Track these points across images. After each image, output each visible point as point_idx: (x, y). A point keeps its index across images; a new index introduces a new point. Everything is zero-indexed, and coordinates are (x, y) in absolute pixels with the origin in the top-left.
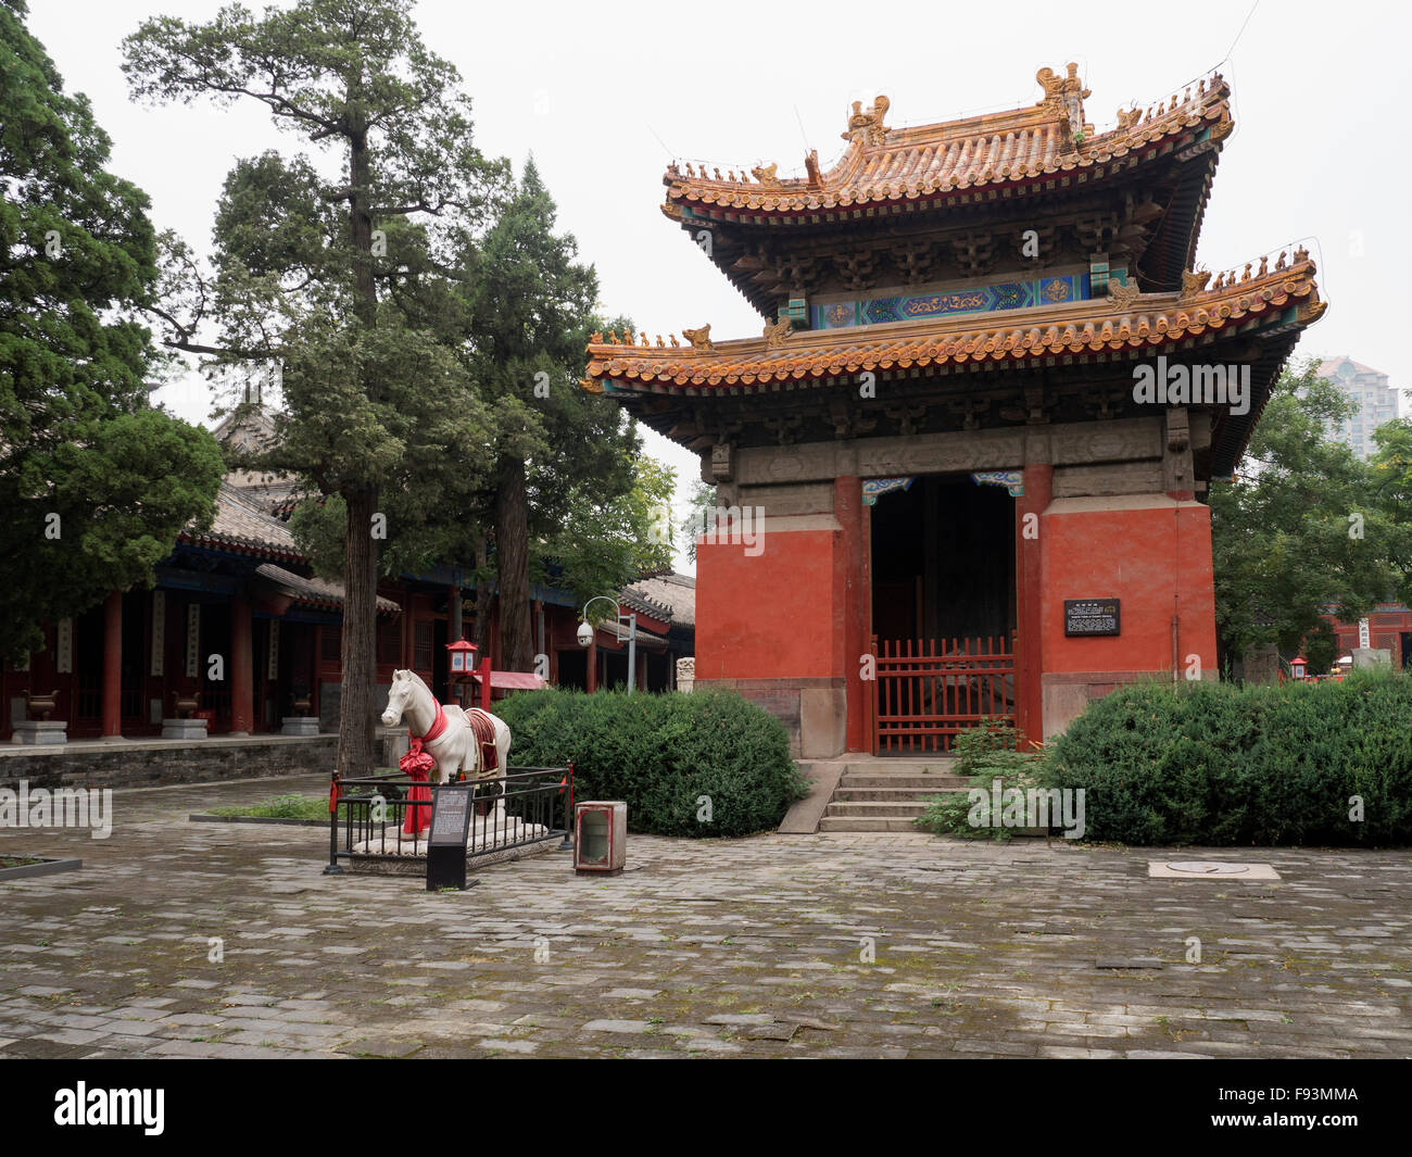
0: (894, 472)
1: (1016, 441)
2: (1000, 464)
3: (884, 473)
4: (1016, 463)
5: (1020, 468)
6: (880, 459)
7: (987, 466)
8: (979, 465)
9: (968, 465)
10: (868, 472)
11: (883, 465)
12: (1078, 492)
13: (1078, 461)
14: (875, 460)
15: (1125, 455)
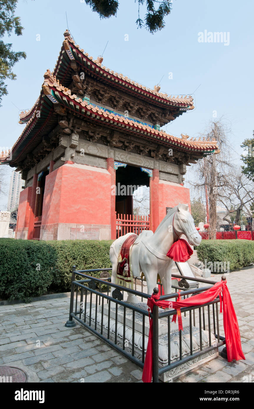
0: (124, 161)
1: (152, 162)
2: (149, 167)
3: (122, 161)
4: (152, 168)
5: (153, 169)
6: (121, 156)
7: (146, 166)
8: (144, 166)
9: (142, 165)
10: (117, 159)
11: (121, 158)
12: (164, 179)
13: (164, 171)
14: (119, 156)
15: (173, 173)
